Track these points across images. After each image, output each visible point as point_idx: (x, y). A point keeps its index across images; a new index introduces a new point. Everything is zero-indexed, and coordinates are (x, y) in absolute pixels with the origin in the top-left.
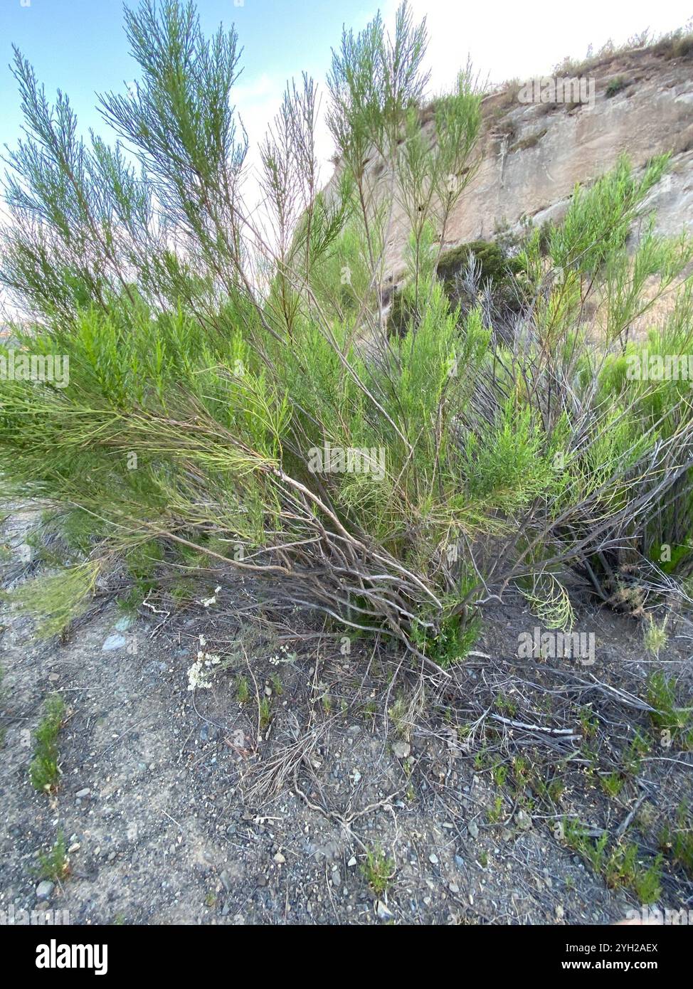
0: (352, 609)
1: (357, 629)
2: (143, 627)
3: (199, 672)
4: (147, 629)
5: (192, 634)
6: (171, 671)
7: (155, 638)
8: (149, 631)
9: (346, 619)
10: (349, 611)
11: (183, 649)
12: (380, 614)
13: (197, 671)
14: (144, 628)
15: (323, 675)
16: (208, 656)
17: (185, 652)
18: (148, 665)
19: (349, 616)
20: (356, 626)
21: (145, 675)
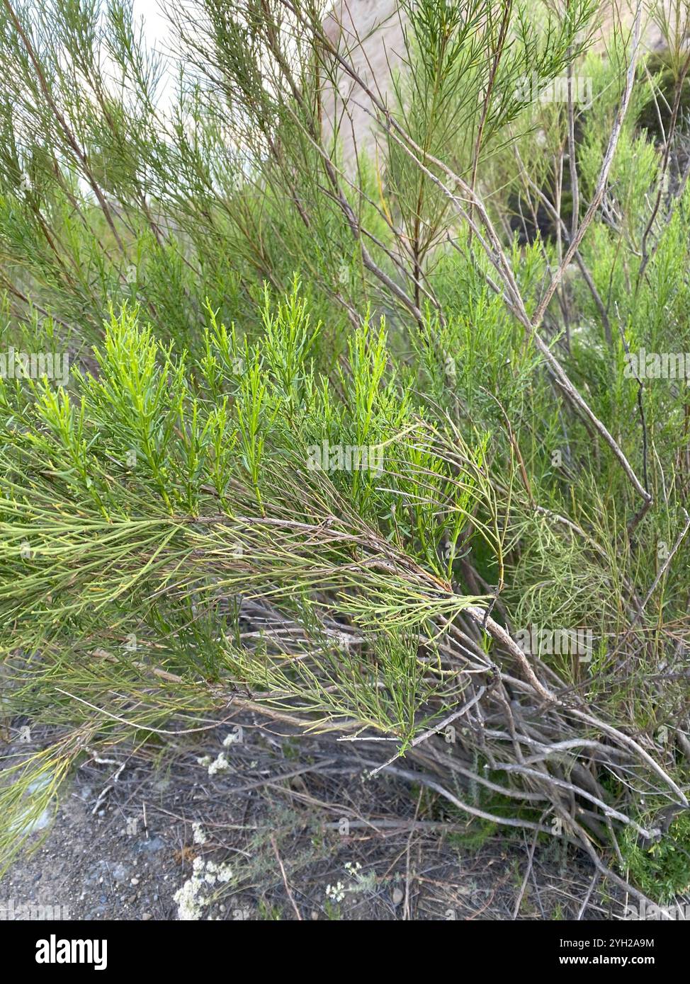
0: (481, 785)
1: (487, 822)
2: (79, 789)
3: (197, 896)
4: (85, 795)
5: (167, 807)
6: (135, 881)
7: (102, 813)
8: (89, 798)
9: (468, 803)
10: (474, 789)
11: (152, 837)
12: (538, 797)
13: (191, 895)
14: (80, 793)
15: (421, 905)
16: (211, 866)
17: (156, 845)
18: (92, 868)
19: (475, 795)
20: (485, 816)
21: (87, 887)
